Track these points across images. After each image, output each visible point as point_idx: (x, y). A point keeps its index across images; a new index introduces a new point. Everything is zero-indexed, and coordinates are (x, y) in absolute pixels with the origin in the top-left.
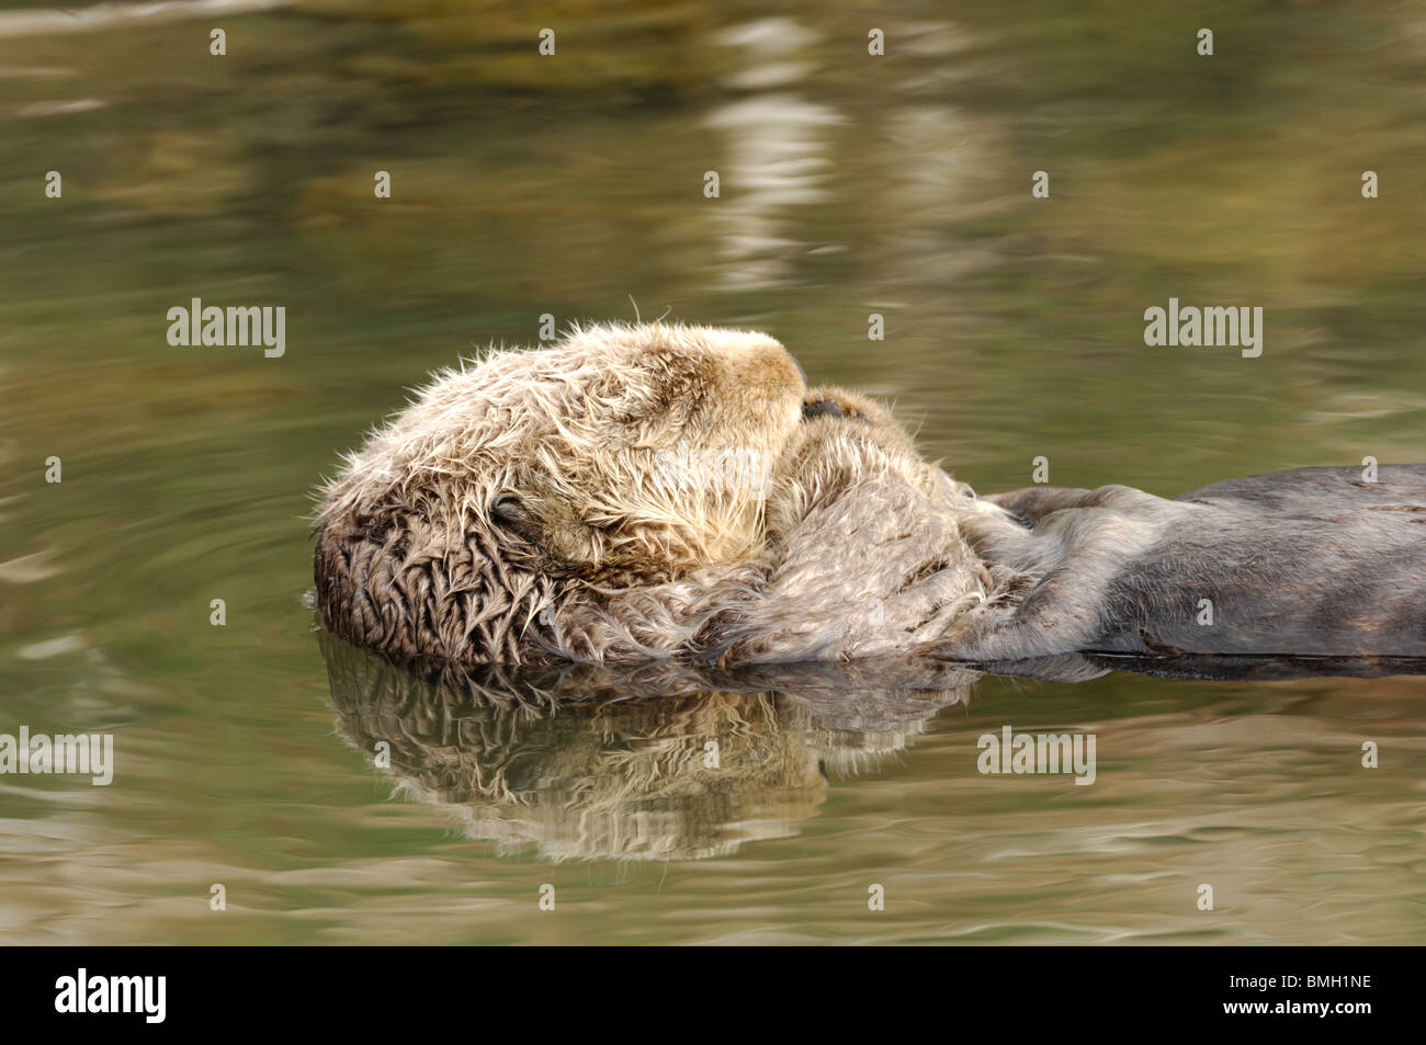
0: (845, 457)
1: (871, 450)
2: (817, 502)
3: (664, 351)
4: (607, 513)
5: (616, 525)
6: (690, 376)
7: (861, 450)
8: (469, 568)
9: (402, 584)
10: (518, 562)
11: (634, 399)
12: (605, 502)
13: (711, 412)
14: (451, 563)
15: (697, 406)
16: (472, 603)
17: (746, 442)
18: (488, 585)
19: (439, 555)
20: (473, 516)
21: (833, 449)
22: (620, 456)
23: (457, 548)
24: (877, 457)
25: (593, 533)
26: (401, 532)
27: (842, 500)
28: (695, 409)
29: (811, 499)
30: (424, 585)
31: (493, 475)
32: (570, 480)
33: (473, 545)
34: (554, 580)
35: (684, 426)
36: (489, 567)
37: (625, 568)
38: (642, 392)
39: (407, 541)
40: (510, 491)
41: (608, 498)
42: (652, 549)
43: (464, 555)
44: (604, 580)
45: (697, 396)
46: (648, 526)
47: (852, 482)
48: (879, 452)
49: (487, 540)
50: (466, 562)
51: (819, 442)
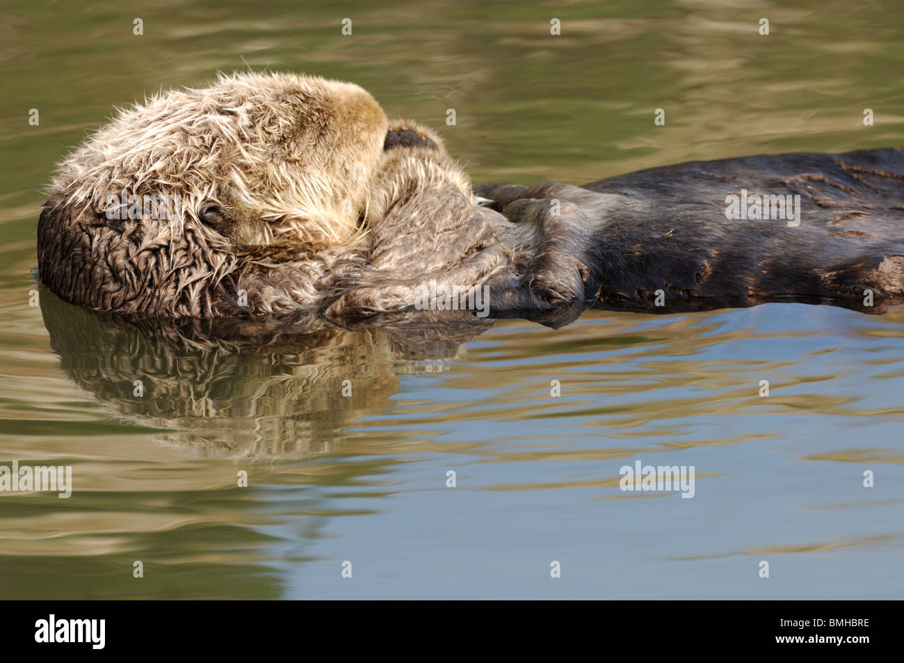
0: (414, 171)
1: (431, 166)
2: (396, 203)
3: (298, 92)
4: (274, 212)
5: (280, 220)
6: (318, 110)
7: (425, 166)
8: (185, 253)
9: (135, 260)
10: (218, 248)
11: (286, 126)
12: (273, 206)
13: (333, 137)
14: (173, 249)
15: (323, 132)
16: (183, 275)
17: (359, 159)
18: (197, 263)
19: (164, 243)
20: (188, 217)
21: (405, 166)
22: (280, 167)
23: (179, 238)
24: (436, 171)
25: (265, 225)
26: (136, 225)
27: (413, 201)
28: (321, 134)
29: (391, 199)
30: (152, 261)
31: (203, 189)
32: (253, 194)
33: (189, 237)
34: (238, 257)
35: (315, 145)
36: (200, 251)
37: (282, 248)
38: (290, 121)
39: (141, 232)
40: (213, 201)
41: (274, 202)
42: (301, 235)
43: (183, 243)
44: (267, 256)
45: (323, 125)
46: (298, 219)
47: (418, 188)
48: (438, 167)
49: (199, 234)
50: (183, 249)
51: (396, 161)
